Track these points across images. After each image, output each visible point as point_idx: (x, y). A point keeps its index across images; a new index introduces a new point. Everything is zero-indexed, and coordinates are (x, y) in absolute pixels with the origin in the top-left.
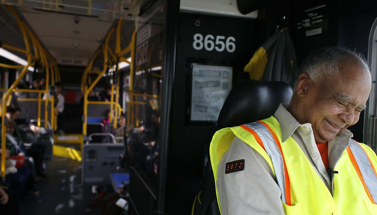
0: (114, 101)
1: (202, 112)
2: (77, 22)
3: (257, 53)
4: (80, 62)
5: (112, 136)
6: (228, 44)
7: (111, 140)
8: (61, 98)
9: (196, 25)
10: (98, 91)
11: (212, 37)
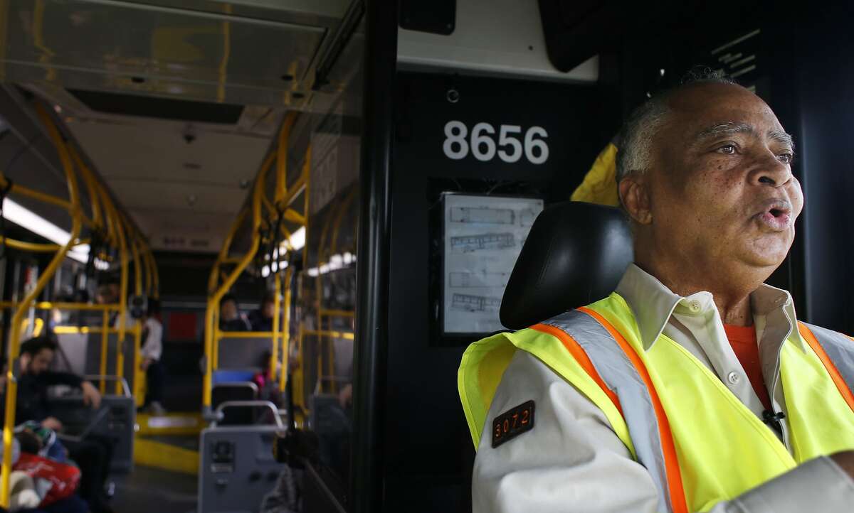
0: (281, 329)
1: (473, 311)
2: (189, 138)
3: (601, 160)
4: (205, 243)
5: (273, 406)
6: (530, 144)
7: (271, 420)
8: (156, 329)
9: (449, 99)
10: (244, 310)
11: (490, 129)
